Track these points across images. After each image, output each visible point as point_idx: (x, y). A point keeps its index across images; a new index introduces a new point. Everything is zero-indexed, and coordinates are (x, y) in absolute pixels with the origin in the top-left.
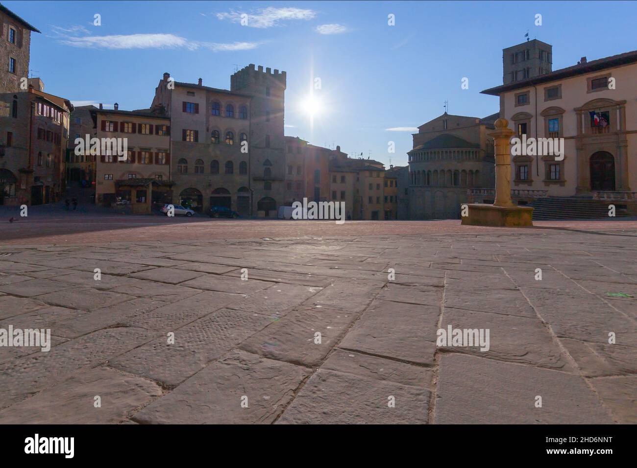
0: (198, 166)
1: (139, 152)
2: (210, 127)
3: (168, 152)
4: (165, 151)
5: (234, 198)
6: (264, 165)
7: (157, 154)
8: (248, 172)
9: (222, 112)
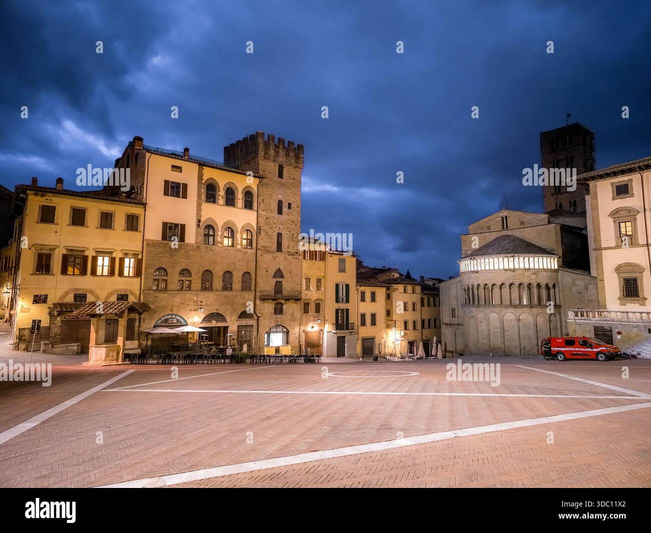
0: (183, 278)
1: (93, 257)
2: (203, 220)
3: (140, 257)
4: (135, 255)
5: (233, 328)
6: (274, 277)
7: (122, 261)
8: (253, 288)
9: (220, 197)
